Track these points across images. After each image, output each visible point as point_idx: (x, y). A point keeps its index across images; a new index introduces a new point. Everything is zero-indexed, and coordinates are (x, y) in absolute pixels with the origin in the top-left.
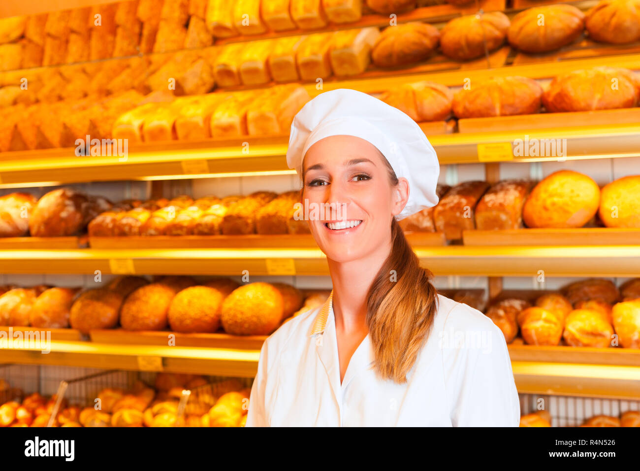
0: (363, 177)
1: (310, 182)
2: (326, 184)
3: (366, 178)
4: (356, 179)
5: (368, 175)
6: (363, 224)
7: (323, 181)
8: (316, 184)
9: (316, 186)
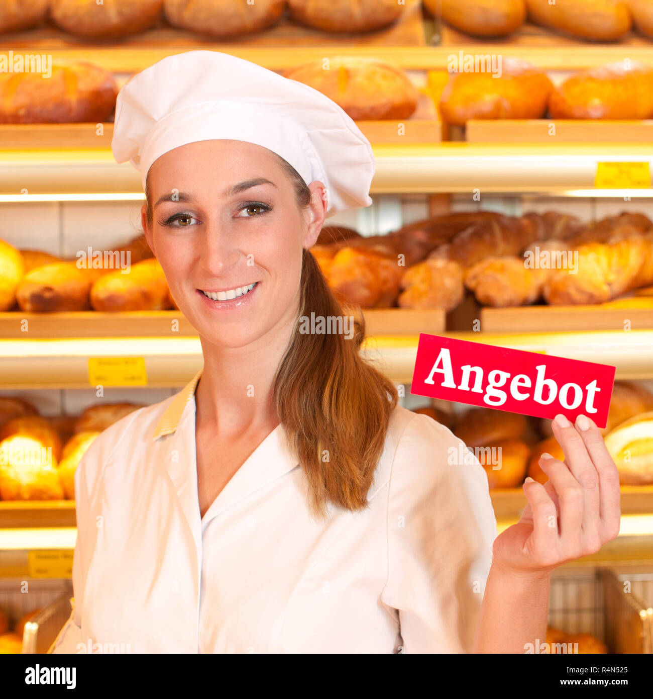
0: (256, 208)
1: (166, 220)
2: (193, 221)
3: (261, 210)
4: (244, 213)
5: (266, 205)
6: (259, 288)
7: (190, 218)
8: (176, 223)
9: (177, 227)
